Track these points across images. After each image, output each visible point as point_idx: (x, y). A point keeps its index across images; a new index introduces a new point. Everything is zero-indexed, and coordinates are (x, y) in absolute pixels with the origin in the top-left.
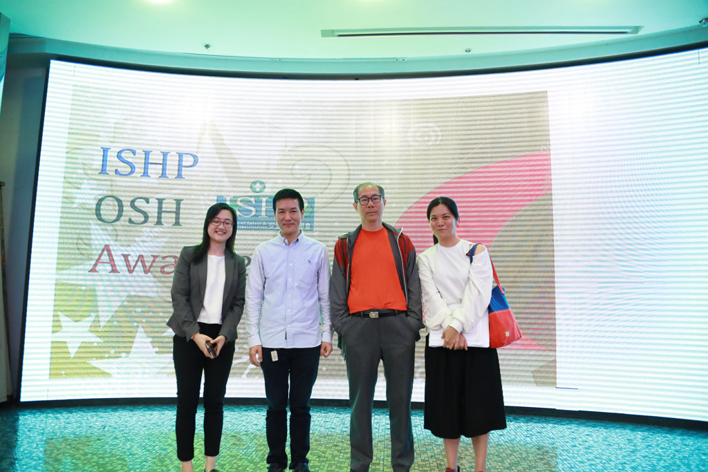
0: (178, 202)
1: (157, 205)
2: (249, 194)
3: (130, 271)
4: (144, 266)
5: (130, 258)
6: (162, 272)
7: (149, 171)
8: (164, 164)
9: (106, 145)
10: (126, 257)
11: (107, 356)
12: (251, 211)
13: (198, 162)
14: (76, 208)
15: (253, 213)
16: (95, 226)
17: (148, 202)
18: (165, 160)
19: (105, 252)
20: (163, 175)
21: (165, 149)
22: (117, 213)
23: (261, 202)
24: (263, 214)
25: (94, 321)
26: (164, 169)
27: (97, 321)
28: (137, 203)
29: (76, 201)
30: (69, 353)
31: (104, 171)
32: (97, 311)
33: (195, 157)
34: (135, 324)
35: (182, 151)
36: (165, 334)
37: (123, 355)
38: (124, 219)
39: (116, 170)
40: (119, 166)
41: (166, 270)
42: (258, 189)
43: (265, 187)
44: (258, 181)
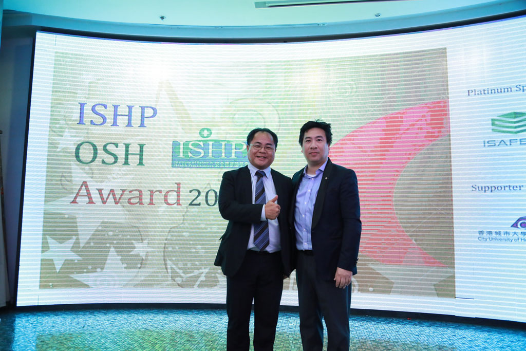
0: (141, 147)
1: (124, 149)
2: (199, 139)
3: (104, 202)
4: (115, 199)
5: (103, 192)
6: (130, 203)
7: (118, 121)
8: (130, 116)
9: (83, 100)
10: (100, 191)
11: (85, 270)
12: (200, 153)
13: (156, 113)
14: (59, 152)
15: (202, 155)
16: (75, 167)
17: (117, 146)
18: (130, 112)
19: (84, 187)
20: (129, 125)
21: (130, 104)
22: (92, 155)
23: (209, 145)
24: (210, 155)
25: (75, 243)
26: (130, 120)
27: (77, 242)
28: (109, 148)
29: (59, 146)
30: (55, 268)
31: (81, 122)
32: (77, 235)
33: (154, 109)
34: (108, 245)
35: (144, 104)
36: (131, 253)
37: (99, 270)
38: (98, 160)
39: (91, 121)
40: (93, 118)
41: (132, 201)
42: (205, 135)
43: (211, 133)
44: (205, 128)
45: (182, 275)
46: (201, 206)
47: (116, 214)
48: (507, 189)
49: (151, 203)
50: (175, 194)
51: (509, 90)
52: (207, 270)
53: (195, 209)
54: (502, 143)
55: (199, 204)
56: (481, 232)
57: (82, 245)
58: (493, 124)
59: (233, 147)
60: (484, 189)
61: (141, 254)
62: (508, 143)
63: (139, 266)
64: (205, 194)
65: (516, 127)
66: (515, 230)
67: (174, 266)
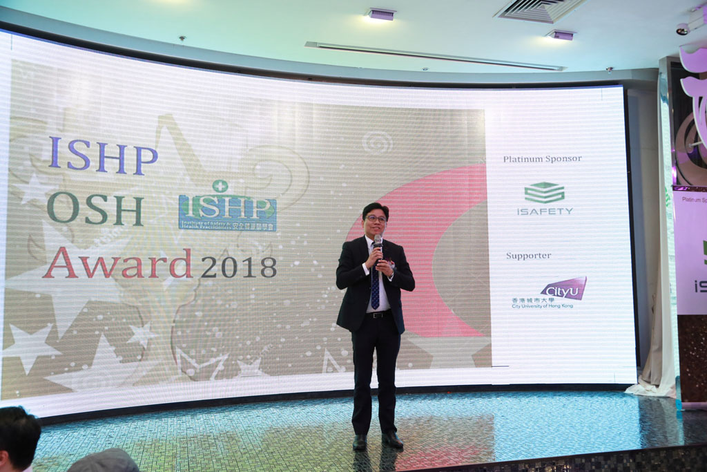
0: (139, 200)
1: (116, 203)
2: (212, 194)
3: (90, 275)
4: (104, 270)
5: (88, 261)
6: (125, 275)
7: (106, 165)
8: (121, 159)
9: (56, 134)
10: (84, 260)
11: (66, 369)
12: (214, 211)
13: (157, 157)
14: (24, 205)
16: (48, 227)
17: (105, 200)
18: (122, 153)
19: (61, 255)
20: (121, 171)
21: (121, 142)
22: (72, 211)
23: (224, 201)
24: (227, 214)
25: (51, 332)
26: (121, 164)
27: (54, 332)
28: (94, 201)
29: (24, 197)
30: (23, 370)
31: (54, 164)
32: (54, 321)
33: (154, 153)
34: (97, 333)
35: (140, 145)
36: (129, 341)
37: (85, 367)
38: (80, 219)
39: (69, 163)
40: (71, 159)
41: (128, 273)
42: (220, 189)
43: (227, 187)
44: (220, 181)
45: (196, 365)
46: (217, 277)
47: (107, 290)
48: (538, 257)
49: (153, 275)
50: (184, 262)
51: (540, 159)
52: (226, 357)
53: (209, 282)
54: (534, 211)
55: (214, 276)
56: (515, 300)
57: (60, 335)
58: (526, 193)
59: (255, 205)
60: (517, 257)
61: (142, 342)
62: (539, 213)
63: (139, 357)
64: (221, 263)
65: (546, 197)
66: (544, 296)
67: (184, 355)
